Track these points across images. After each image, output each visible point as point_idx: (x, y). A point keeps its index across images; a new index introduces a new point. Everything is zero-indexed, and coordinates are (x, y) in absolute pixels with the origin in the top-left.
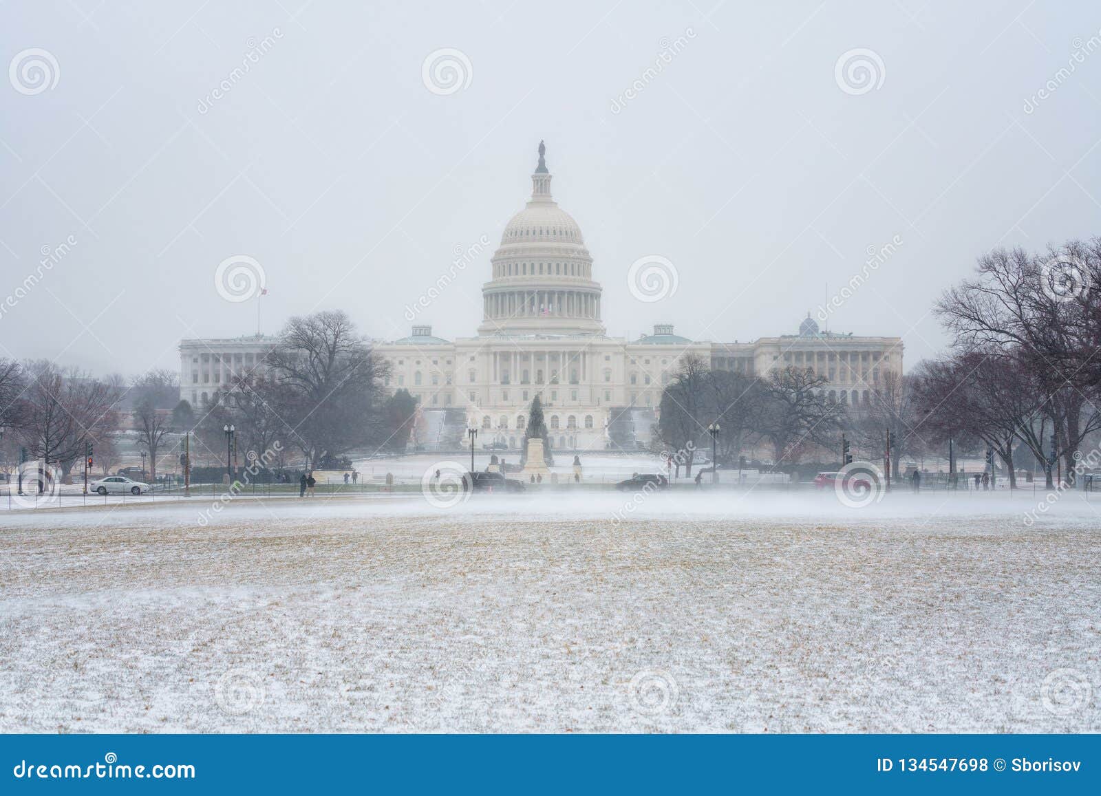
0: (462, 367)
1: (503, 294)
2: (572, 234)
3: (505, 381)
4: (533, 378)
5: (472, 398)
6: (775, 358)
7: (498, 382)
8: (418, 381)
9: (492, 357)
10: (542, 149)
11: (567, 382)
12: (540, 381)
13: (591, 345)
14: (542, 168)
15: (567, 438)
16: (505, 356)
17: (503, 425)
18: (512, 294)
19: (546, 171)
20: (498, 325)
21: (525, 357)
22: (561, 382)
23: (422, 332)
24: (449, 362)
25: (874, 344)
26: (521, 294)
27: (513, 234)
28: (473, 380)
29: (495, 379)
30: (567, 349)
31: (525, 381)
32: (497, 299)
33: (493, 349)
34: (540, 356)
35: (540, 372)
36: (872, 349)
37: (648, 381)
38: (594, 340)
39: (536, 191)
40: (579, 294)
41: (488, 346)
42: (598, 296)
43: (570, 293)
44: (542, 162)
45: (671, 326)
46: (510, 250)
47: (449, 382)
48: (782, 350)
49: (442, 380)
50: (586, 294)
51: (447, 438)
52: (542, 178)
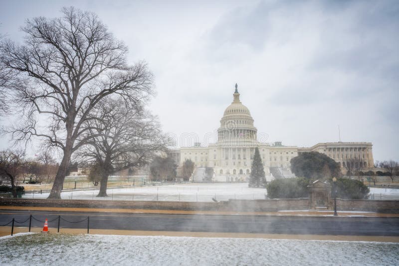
0: (211, 154)
1: (225, 131)
2: (247, 112)
3: (227, 158)
4: (237, 157)
7: (224, 158)
8: (196, 160)
9: (222, 150)
10: (236, 86)
11: (249, 159)
12: (239, 158)
14: (236, 91)
16: (227, 149)
17: (228, 173)
18: (228, 131)
19: (238, 92)
20: (223, 141)
21: (234, 150)
22: (247, 159)
24: (207, 154)
25: (363, 145)
26: (231, 130)
27: (228, 112)
28: (215, 158)
29: (223, 157)
31: (234, 158)
32: (221, 132)
33: (222, 147)
34: (239, 149)
35: (239, 155)
36: (362, 147)
37: (275, 160)
38: (258, 144)
39: (235, 98)
40: (250, 131)
41: (220, 146)
42: (256, 132)
43: (248, 130)
44: (236, 90)
45: (281, 143)
46: (227, 117)
47: (206, 160)
48: (328, 147)
49: (204, 160)
50: (253, 131)
51: (206, 177)
52: (236, 95)
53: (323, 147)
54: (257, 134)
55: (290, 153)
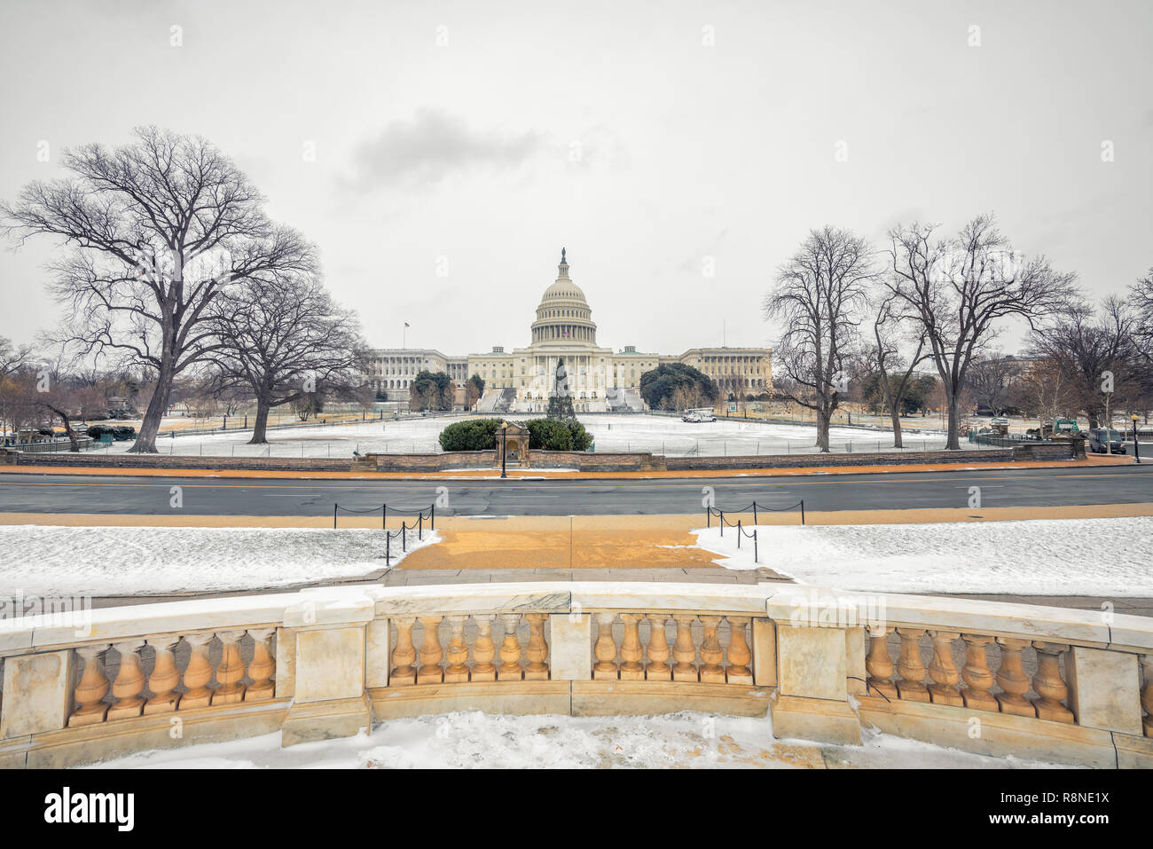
0: (518, 366)
1: (542, 328)
2: (580, 296)
5: (523, 384)
6: (699, 361)
8: (494, 376)
9: (534, 360)
10: (564, 252)
13: (593, 353)
14: (564, 261)
15: (581, 405)
18: (547, 327)
19: (566, 264)
20: (540, 344)
23: (498, 350)
24: (511, 365)
25: (757, 352)
26: (552, 327)
27: (548, 296)
28: (523, 373)
29: (537, 371)
30: (579, 355)
32: (538, 330)
33: (535, 354)
36: (756, 355)
37: (623, 375)
38: (595, 350)
39: (560, 273)
40: (584, 328)
41: (532, 353)
42: (595, 330)
43: (580, 327)
44: (564, 259)
45: (634, 347)
46: (546, 304)
47: (511, 376)
48: (705, 355)
49: (508, 375)
50: (588, 328)
51: (501, 405)
52: (564, 267)
53: (696, 356)
54: (596, 333)
55: (646, 365)
